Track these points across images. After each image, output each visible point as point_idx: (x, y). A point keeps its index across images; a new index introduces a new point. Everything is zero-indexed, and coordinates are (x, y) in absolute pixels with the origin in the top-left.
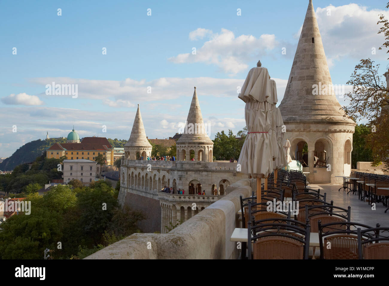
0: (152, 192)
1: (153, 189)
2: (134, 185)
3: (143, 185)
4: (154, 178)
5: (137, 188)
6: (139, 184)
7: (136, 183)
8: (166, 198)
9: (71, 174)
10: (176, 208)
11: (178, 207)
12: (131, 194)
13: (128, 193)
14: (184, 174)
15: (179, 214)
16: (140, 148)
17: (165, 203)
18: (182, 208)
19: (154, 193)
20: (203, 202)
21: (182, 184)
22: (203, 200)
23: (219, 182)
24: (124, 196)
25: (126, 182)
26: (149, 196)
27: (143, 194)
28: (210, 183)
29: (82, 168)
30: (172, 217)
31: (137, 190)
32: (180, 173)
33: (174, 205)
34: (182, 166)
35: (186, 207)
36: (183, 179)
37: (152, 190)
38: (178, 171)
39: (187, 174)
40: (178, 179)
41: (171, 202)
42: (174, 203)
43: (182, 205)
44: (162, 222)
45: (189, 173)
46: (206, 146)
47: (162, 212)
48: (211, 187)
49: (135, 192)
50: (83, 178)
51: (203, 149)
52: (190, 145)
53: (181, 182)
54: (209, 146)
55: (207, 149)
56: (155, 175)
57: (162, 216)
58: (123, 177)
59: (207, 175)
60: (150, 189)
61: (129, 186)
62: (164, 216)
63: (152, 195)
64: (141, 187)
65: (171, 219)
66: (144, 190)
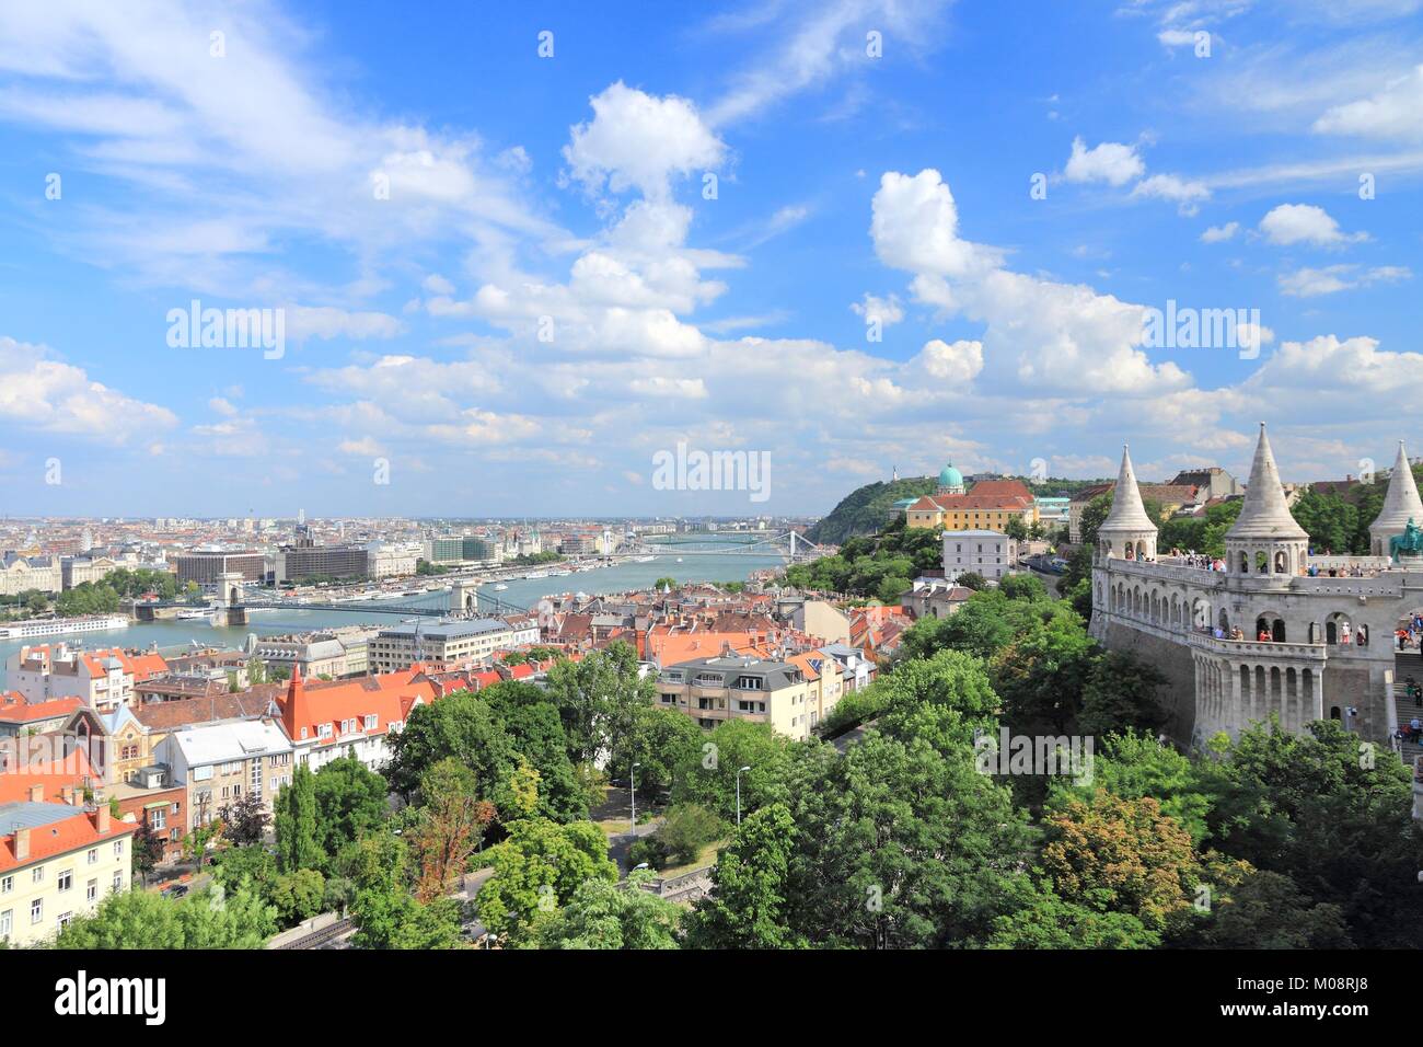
0: (1169, 626)
1: (1172, 622)
2: (1125, 608)
3: (1147, 610)
4: (1173, 601)
5: (1132, 616)
6: (1137, 609)
7: (1129, 604)
8: (1207, 645)
9: (959, 560)
10: (1230, 667)
11: (1236, 666)
12: (1120, 627)
13: (1112, 623)
14: (1242, 599)
15: (1237, 680)
16: (1133, 535)
17: (1203, 655)
18: (1244, 668)
19: (1173, 630)
20: (1292, 658)
21: (1242, 619)
22: (1290, 654)
23: (1324, 617)
24: (1102, 627)
25: (1105, 600)
26: (1161, 634)
27: (1150, 630)
28: (1305, 619)
29: (980, 547)
30: (1221, 683)
31: (1134, 620)
32: (1236, 598)
33: (1226, 662)
34: (1240, 583)
35: (1252, 666)
36: (1244, 610)
37: (1169, 624)
38: (1232, 593)
39: (1251, 599)
40: (1233, 609)
41: (1219, 654)
42: (1227, 658)
43: (1244, 663)
44: (1197, 689)
45: (1256, 598)
46: (1292, 543)
47: (1197, 670)
48: (1307, 627)
49: (1126, 623)
50: (983, 568)
51: (1285, 550)
52: (1257, 543)
53: (1238, 616)
54: (1299, 543)
55: (1294, 549)
56: (1175, 594)
57: (1197, 679)
58: (1100, 590)
59: (1298, 603)
60: (1165, 621)
61: (1114, 609)
62: (1202, 680)
63: (1169, 634)
64: (1141, 614)
65: (1220, 687)
66: (1150, 622)
